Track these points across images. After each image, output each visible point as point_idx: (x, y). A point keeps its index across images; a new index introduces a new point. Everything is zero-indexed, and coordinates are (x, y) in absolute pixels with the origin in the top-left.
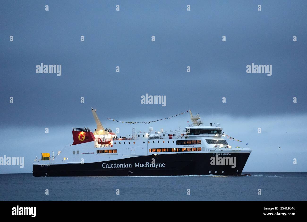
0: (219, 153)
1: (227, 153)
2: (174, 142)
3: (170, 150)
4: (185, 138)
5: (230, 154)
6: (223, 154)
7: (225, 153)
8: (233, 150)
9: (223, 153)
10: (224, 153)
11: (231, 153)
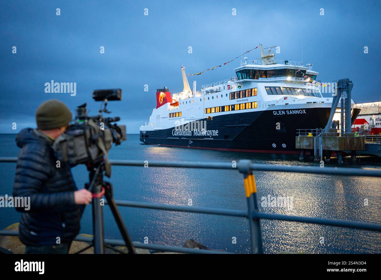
0: (283, 110)
1: (297, 110)
2: (227, 95)
3: (223, 109)
4: (238, 87)
5: (303, 112)
6: (289, 112)
7: (294, 110)
8: (308, 103)
9: (289, 110)
10: (292, 110)
11: (304, 109)
